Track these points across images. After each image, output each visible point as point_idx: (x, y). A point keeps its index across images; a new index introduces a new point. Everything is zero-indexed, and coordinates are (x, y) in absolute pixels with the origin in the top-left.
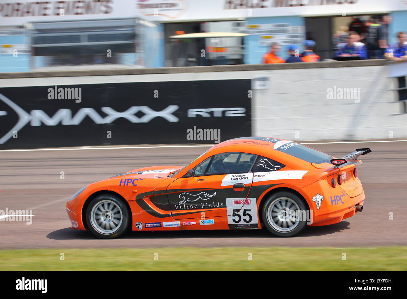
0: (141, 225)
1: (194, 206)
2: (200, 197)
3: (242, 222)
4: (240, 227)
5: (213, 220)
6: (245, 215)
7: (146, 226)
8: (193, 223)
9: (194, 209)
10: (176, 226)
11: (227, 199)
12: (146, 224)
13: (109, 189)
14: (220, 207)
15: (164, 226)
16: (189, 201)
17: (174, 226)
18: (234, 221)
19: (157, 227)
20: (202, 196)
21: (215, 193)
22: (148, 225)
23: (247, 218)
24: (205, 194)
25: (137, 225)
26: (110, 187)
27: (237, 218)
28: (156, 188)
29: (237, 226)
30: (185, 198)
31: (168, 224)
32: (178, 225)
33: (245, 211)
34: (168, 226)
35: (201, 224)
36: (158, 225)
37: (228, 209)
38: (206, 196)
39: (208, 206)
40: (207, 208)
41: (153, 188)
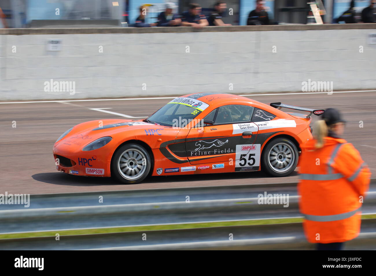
0: (161, 171)
1: (207, 153)
2: (214, 145)
3: (247, 165)
4: (244, 170)
5: (224, 164)
6: (250, 159)
7: (165, 171)
8: (207, 167)
9: (208, 155)
10: (192, 170)
11: (237, 146)
12: (165, 169)
13: (137, 138)
14: (230, 153)
15: (182, 171)
16: (204, 148)
17: (190, 170)
18: (240, 164)
19: (175, 172)
20: (216, 143)
21: (227, 140)
22: (168, 171)
23: (251, 162)
24: (218, 141)
25: (158, 171)
26: (139, 136)
27: (243, 162)
28: (178, 137)
29: (241, 169)
30: (200, 145)
31: (185, 169)
32: (194, 169)
33: (251, 155)
34: (185, 171)
35: (213, 168)
36: (176, 170)
37: (237, 154)
38: (219, 143)
39: (220, 152)
40: (219, 154)
41: (175, 137)
